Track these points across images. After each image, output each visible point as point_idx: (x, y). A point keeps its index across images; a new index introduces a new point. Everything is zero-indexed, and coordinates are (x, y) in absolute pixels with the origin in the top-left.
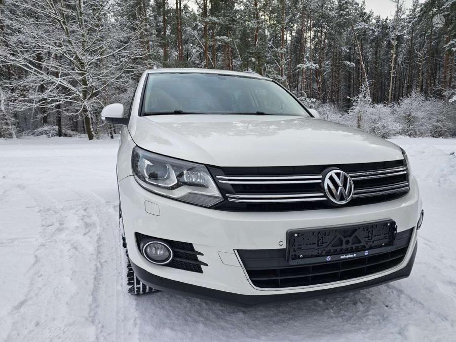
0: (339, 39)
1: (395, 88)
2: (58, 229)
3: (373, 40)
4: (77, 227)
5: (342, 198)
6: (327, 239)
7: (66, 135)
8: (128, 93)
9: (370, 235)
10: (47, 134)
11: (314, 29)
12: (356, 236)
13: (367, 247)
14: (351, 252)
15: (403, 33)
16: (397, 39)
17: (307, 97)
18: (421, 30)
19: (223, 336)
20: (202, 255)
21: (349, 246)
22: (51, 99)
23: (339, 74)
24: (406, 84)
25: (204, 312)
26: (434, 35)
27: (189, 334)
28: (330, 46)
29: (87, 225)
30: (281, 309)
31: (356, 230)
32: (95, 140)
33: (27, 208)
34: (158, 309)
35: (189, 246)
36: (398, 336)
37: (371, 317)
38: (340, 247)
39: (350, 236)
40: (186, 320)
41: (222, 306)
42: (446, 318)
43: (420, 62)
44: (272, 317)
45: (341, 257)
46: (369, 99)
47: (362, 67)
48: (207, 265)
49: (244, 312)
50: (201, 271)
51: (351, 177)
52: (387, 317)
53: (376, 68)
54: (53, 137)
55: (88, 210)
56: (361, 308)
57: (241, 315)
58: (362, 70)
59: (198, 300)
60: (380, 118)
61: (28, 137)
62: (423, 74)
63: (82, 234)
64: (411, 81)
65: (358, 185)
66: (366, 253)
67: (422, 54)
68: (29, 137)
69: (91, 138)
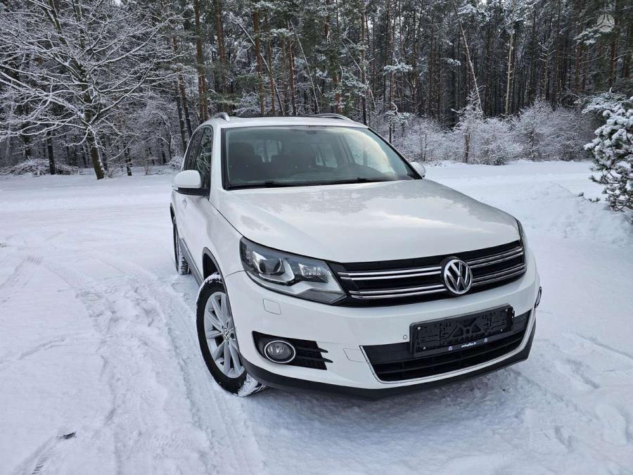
0: (438, 28)
1: (513, 93)
2: (111, 320)
3: (483, 28)
4: (137, 315)
5: (461, 288)
6: (449, 329)
7: (61, 172)
8: (147, 108)
9: (489, 322)
10: (32, 171)
11: (404, 13)
12: (475, 325)
13: (486, 334)
14: (471, 341)
15: (522, 19)
16: (515, 27)
17: (398, 111)
18: (545, 14)
19: (342, 432)
20: (327, 352)
21: (470, 334)
22: (39, 122)
23: (439, 76)
24: (527, 87)
25: (317, 409)
26: (563, 21)
27: (307, 433)
28: (426, 37)
29: (148, 312)
30: (396, 401)
31: (475, 319)
32: (106, 180)
33: (59, 291)
34: (266, 409)
35: (314, 344)
36: (515, 420)
37: (488, 403)
38: (461, 337)
39: (470, 325)
40: (300, 419)
41: (335, 402)
42: (561, 399)
43: (545, 58)
44: (389, 409)
45: (463, 346)
46: (480, 111)
47: (469, 65)
48: (331, 362)
49: (359, 406)
50: (325, 368)
51: (469, 265)
52: (504, 402)
53: (487, 67)
54: (43, 176)
55: (138, 291)
56: (478, 393)
57: (356, 409)
58: (470, 70)
59: (308, 397)
60: (495, 138)
61: (5, 177)
62: (549, 73)
63: (147, 325)
64: (533, 84)
65: (476, 272)
66: (486, 340)
67: (547, 47)
68: (8, 176)
69: (100, 176)
